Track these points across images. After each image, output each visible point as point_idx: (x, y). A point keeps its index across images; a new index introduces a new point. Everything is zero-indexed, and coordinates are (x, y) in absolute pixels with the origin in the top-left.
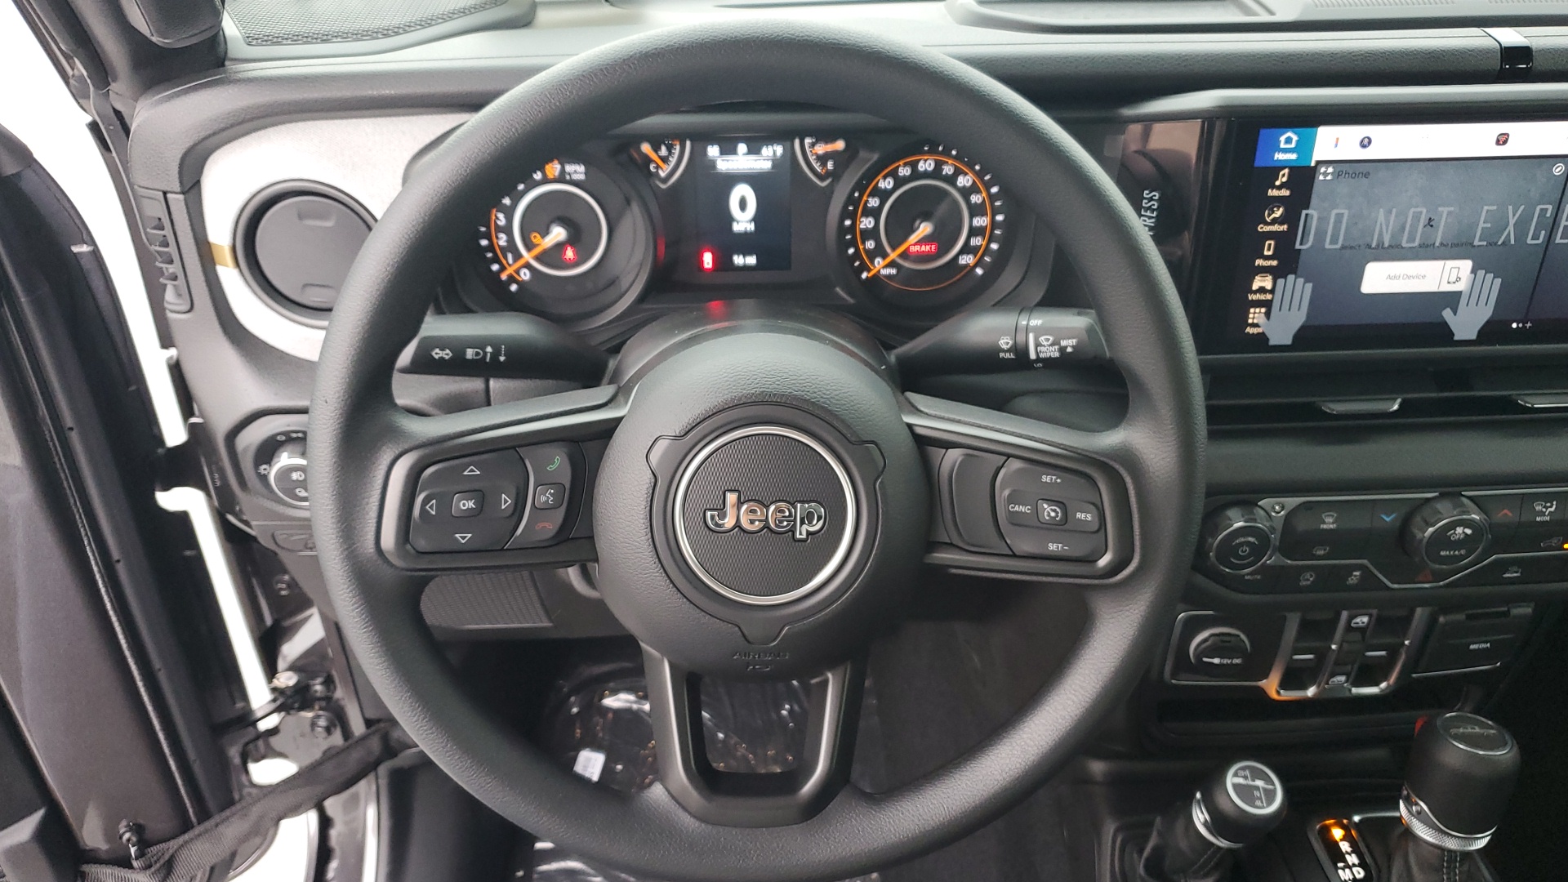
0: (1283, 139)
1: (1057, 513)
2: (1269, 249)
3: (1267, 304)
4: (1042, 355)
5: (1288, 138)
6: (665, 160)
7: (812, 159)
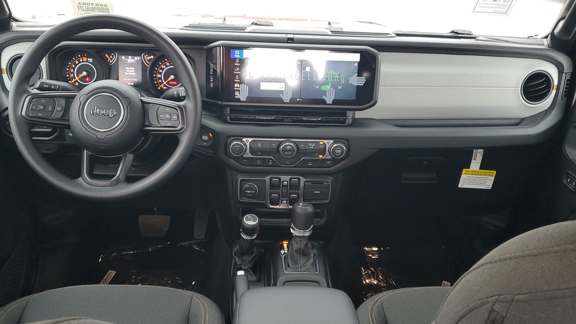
0: (236, 52)
1: (169, 116)
2: (237, 78)
3: (239, 91)
4: (182, 95)
5: (237, 52)
6: (111, 59)
7: (146, 60)
